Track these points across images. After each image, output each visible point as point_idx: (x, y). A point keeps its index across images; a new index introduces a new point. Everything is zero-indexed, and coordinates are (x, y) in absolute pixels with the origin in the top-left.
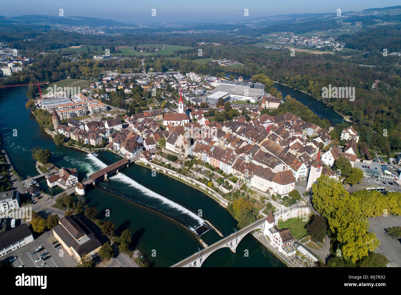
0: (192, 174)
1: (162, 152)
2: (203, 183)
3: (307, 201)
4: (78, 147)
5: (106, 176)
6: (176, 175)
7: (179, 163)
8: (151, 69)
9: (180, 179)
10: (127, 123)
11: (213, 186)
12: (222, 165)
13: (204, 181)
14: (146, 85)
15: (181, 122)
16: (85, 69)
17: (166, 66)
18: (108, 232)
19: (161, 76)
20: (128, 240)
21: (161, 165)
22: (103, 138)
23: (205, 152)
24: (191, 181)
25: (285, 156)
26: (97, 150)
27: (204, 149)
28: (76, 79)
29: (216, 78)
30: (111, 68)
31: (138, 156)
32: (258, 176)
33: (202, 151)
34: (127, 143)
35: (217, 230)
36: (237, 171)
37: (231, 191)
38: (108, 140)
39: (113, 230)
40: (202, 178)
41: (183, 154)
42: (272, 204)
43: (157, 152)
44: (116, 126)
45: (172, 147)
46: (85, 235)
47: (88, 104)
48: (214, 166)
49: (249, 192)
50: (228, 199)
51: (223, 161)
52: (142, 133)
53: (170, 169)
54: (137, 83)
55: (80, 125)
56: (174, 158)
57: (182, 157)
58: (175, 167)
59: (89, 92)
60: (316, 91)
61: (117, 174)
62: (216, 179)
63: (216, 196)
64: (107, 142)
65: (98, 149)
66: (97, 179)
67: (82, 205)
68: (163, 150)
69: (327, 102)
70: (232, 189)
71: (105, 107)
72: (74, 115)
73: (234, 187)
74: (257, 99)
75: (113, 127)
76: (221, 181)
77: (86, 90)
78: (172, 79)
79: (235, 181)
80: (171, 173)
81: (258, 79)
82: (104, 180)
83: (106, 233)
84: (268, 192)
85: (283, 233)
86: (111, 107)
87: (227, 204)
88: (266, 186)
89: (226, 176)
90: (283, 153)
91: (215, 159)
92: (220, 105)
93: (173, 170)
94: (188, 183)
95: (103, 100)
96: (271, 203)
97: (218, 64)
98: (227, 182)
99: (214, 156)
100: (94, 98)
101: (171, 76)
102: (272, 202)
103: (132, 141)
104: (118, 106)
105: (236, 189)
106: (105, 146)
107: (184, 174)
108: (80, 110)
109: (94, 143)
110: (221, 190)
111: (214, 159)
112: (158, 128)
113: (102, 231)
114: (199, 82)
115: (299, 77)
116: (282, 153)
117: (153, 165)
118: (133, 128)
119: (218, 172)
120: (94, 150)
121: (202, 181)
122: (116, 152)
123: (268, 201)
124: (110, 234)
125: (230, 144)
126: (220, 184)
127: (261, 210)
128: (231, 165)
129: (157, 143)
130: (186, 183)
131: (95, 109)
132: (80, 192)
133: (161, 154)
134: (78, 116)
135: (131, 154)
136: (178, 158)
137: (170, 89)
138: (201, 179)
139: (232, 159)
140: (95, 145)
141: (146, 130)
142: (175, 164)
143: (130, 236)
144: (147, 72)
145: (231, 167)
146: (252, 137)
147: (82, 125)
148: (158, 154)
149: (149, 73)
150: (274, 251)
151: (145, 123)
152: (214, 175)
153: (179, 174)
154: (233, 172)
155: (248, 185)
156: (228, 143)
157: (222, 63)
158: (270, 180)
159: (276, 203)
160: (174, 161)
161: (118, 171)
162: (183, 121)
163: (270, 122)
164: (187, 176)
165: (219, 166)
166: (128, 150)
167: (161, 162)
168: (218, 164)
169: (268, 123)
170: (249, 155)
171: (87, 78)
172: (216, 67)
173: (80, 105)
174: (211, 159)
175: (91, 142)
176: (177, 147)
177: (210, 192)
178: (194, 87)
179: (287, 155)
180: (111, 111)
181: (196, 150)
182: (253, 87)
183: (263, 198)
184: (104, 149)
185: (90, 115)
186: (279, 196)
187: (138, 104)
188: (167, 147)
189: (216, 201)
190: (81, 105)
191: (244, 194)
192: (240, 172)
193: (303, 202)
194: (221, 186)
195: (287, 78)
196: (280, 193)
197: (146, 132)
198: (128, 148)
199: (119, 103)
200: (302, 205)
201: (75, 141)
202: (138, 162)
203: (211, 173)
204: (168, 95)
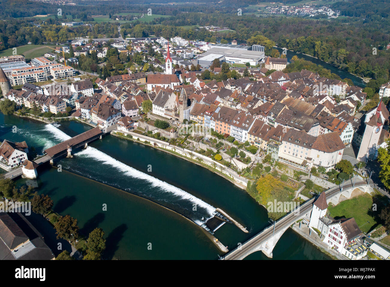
0: (191, 145)
1: (148, 118)
2: (208, 156)
3: (364, 175)
4: (33, 117)
5: (69, 151)
6: (169, 148)
7: (172, 131)
8: (129, 35)
9: (174, 152)
10: (100, 89)
11: (221, 160)
12: (232, 131)
13: (209, 154)
14: (123, 49)
15: (170, 85)
16: (49, 33)
17: (147, 32)
18: (66, 234)
19: (141, 41)
20: (100, 246)
21: (147, 135)
22: (68, 105)
23: (207, 115)
24: (191, 154)
25: (319, 116)
26: (59, 120)
27: (206, 110)
28: (39, 45)
29: (206, 43)
30: (81, 34)
31: (115, 125)
32: (289, 142)
33: (204, 113)
34: (100, 108)
35: (236, 223)
36: (257, 138)
37: (249, 165)
38: (75, 107)
39: (76, 230)
40: (206, 150)
41: (177, 119)
42: (313, 181)
43: (141, 118)
44: (86, 90)
45: (161, 111)
46: (26, 240)
47: (51, 67)
48: (220, 133)
49: (276, 166)
50: (247, 177)
51: (235, 125)
52: (120, 98)
53: (160, 139)
54: (113, 47)
55: (37, 90)
56: (164, 125)
57: (175, 123)
58: (166, 137)
59: (53, 57)
60: (324, 53)
61: (86, 149)
62: (226, 150)
63: (228, 174)
64: (74, 109)
65: (60, 118)
66: (56, 156)
67: (27, 192)
68: (149, 116)
69: (339, 64)
70: (250, 162)
71: (72, 71)
72: (31, 80)
73: (253, 159)
74: (257, 62)
75: (81, 91)
76: (233, 153)
77: (49, 55)
78: (154, 44)
79: (254, 151)
80: (161, 145)
81: (256, 41)
82: (68, 157)
83: (64, 235)
84: (304, 164)
85: (346, 225)
86: (80, 71)
87: (245, 184)
88: (301, 156)
89: (241, 146)
90: (315, 113)
91: (223, 124)
92: (216, 67)
93: (164, 141)
94: (186, 157)
95: (70, 64)
96: (311, 180)
97: (206, 30)
98: (242, 153)
99: (222, 119)
100: (59, 62)
101: (153, 41)
102: (313, 178)
103: (106, 105)
104: (88, 69)
105: (256, 162)
106: (70, 113)
107: (180, 146)
108: (39, 74)
109: (55, 110)
110: (235, 165)
111: (221, 123)
112: (140, 91)
113: (57, 233)
114: (187, 47)
115: (302, 38)
116: (313, 113)
117: (136, 136)
118: (108, 93)
119: (227, 140)
120: (54, 119)
121: (205, 153)
122: (86, 120)
123: (307, 177)
124: (70, 236)
125: (240, 105)
126: (233, 157)
127: (297, 190)
128: (246, 129)
129: (141, 108)
130: (183, 158)
131: (59, 73)
132: (30, 174)
133: (147, 120)
134: (37, 81)
135: (105, 122)
136: (170, 124)
137: (152, 53)
138: (204, 151)
139: (248, 121)
140: (56, 113)
141: (125, 93)
142: (166, 132)
143: (102, 238)
144: (124, 38)
145: (247, 132)
146: (267, 96)
147: (40, 89)
148: (142, 121)
149: (127, 39)
150: (331, 253)
151: (123, 86)
152: (223, 144)
153: (173, 146)
154: (250, 139)
155: (275, 157)
156: (237, 104)
157: (210, 29)
158: (309, 146)
159: (320, 180)
160: (165, 128)
161: (86, 144)
162: (172, 83)
163: (284, 81)
164: (184, 148)
165: (229, 132)
166: (100, 117)
167: (146, 131)
168: (227, 130)
169: (282, 81)
170: (269, 117)
171: (53, 43)
172: (204, 33)
173: (39, 69)
174: (216, 124)
175: (50, 109)
176: (168, 110)
177: (219, 169)
178: (181, 51)
179: (322, 115)
180: (80, 75)
181: (195, 113)
182: (250, 49)
183: (298, 174)
184: (69, 118)
185: (52, 80)
186: (322, 169)
187: (114, 68)
188: (154, 112)
189: (229, 180)
190: (41, 69)
191: (268, 169)
192: (260, 139)
193: (359, 176)
194: (234, 159)
195: (287, 40)
196: (324, 165)
197: (126, 96)
198: (101, 114)
199: (91, 66)
200: (358, 181)
201: (30, 109)
202: (114, 133)
203: (218, 143)
204: (151, 59)
